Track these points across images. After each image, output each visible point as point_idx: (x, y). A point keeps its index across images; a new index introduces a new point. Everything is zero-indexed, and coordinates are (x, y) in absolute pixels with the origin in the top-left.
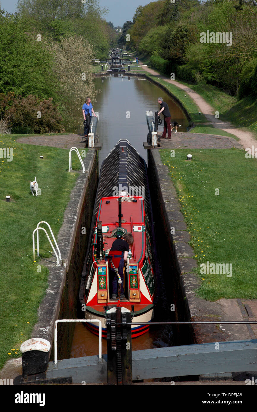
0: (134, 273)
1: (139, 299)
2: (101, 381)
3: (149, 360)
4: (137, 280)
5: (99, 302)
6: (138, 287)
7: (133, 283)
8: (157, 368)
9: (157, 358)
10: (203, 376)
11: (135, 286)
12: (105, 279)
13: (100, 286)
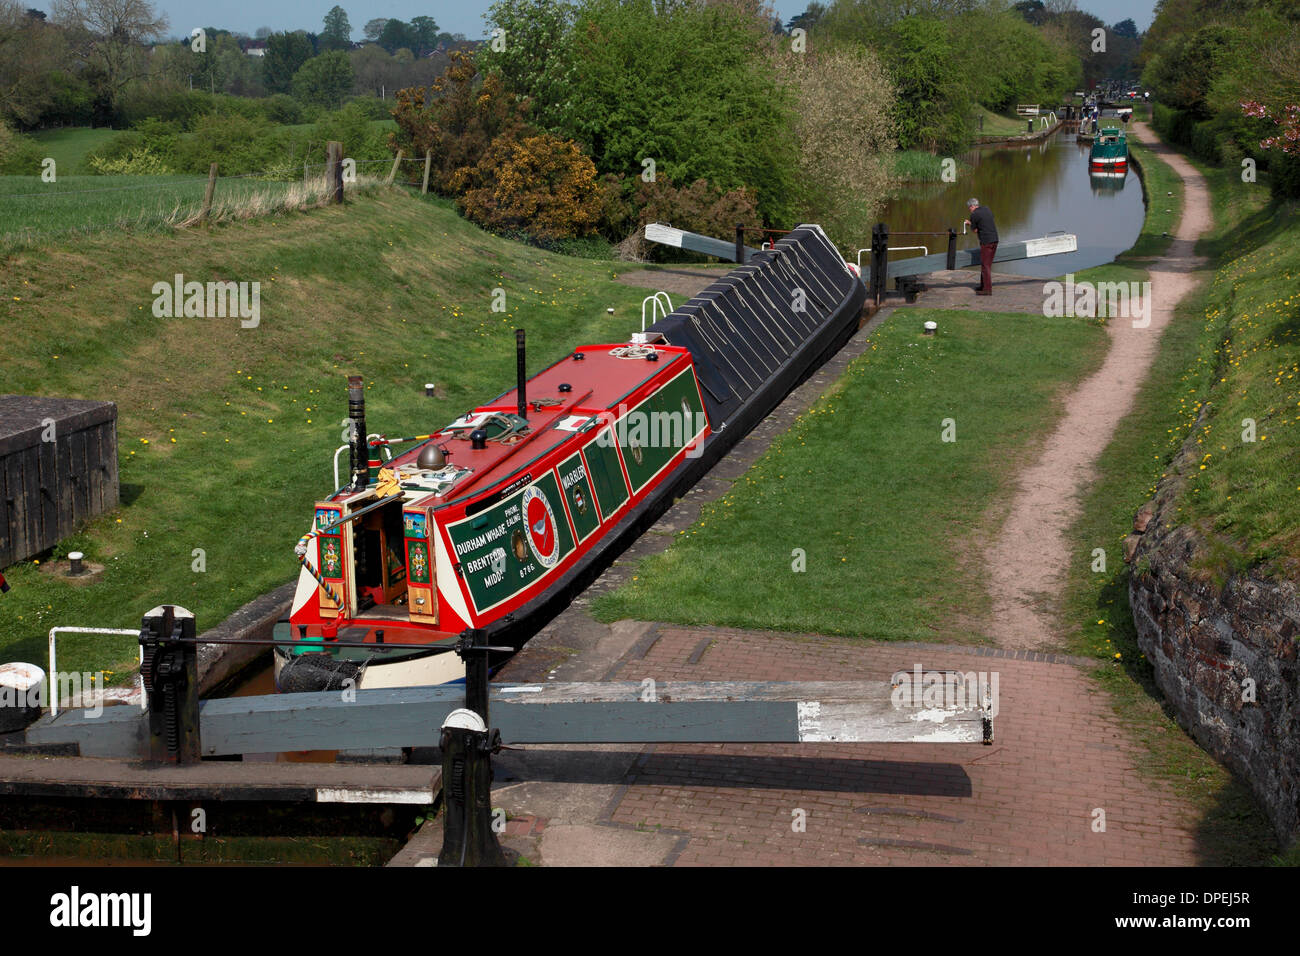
0: (418, 536)
1: (432, 615)
2: (139, 754)
3: (234, 716)
4: (426, 557)
5: (323, 614)
6: (429, 579)
7: (417, 566)
8: (252, 734)
9: (251, 712)
10: (344, 754)
11: (422, 575)
12: (337, 547)
13: (325, 568)
